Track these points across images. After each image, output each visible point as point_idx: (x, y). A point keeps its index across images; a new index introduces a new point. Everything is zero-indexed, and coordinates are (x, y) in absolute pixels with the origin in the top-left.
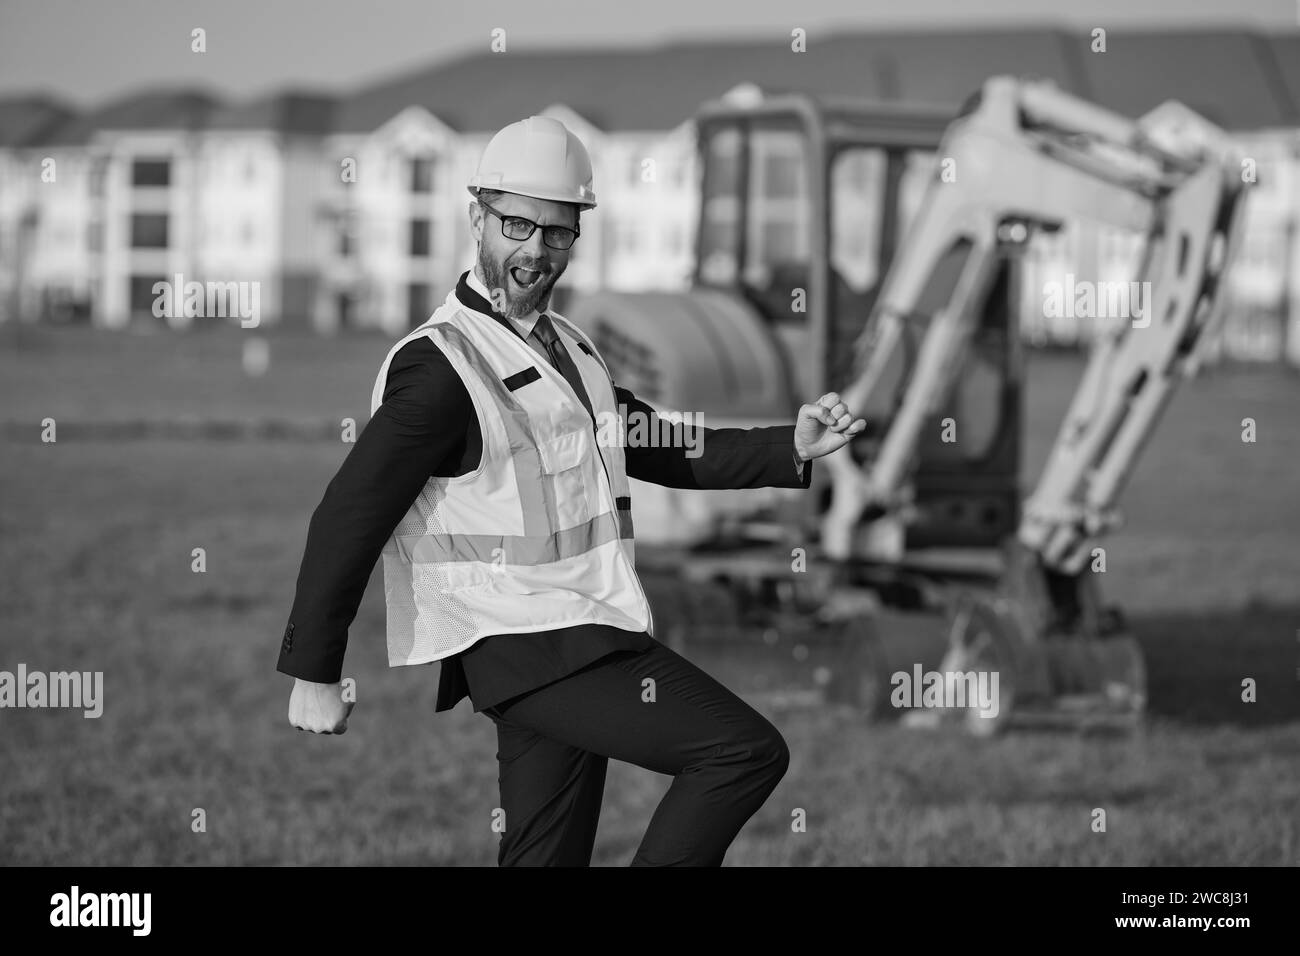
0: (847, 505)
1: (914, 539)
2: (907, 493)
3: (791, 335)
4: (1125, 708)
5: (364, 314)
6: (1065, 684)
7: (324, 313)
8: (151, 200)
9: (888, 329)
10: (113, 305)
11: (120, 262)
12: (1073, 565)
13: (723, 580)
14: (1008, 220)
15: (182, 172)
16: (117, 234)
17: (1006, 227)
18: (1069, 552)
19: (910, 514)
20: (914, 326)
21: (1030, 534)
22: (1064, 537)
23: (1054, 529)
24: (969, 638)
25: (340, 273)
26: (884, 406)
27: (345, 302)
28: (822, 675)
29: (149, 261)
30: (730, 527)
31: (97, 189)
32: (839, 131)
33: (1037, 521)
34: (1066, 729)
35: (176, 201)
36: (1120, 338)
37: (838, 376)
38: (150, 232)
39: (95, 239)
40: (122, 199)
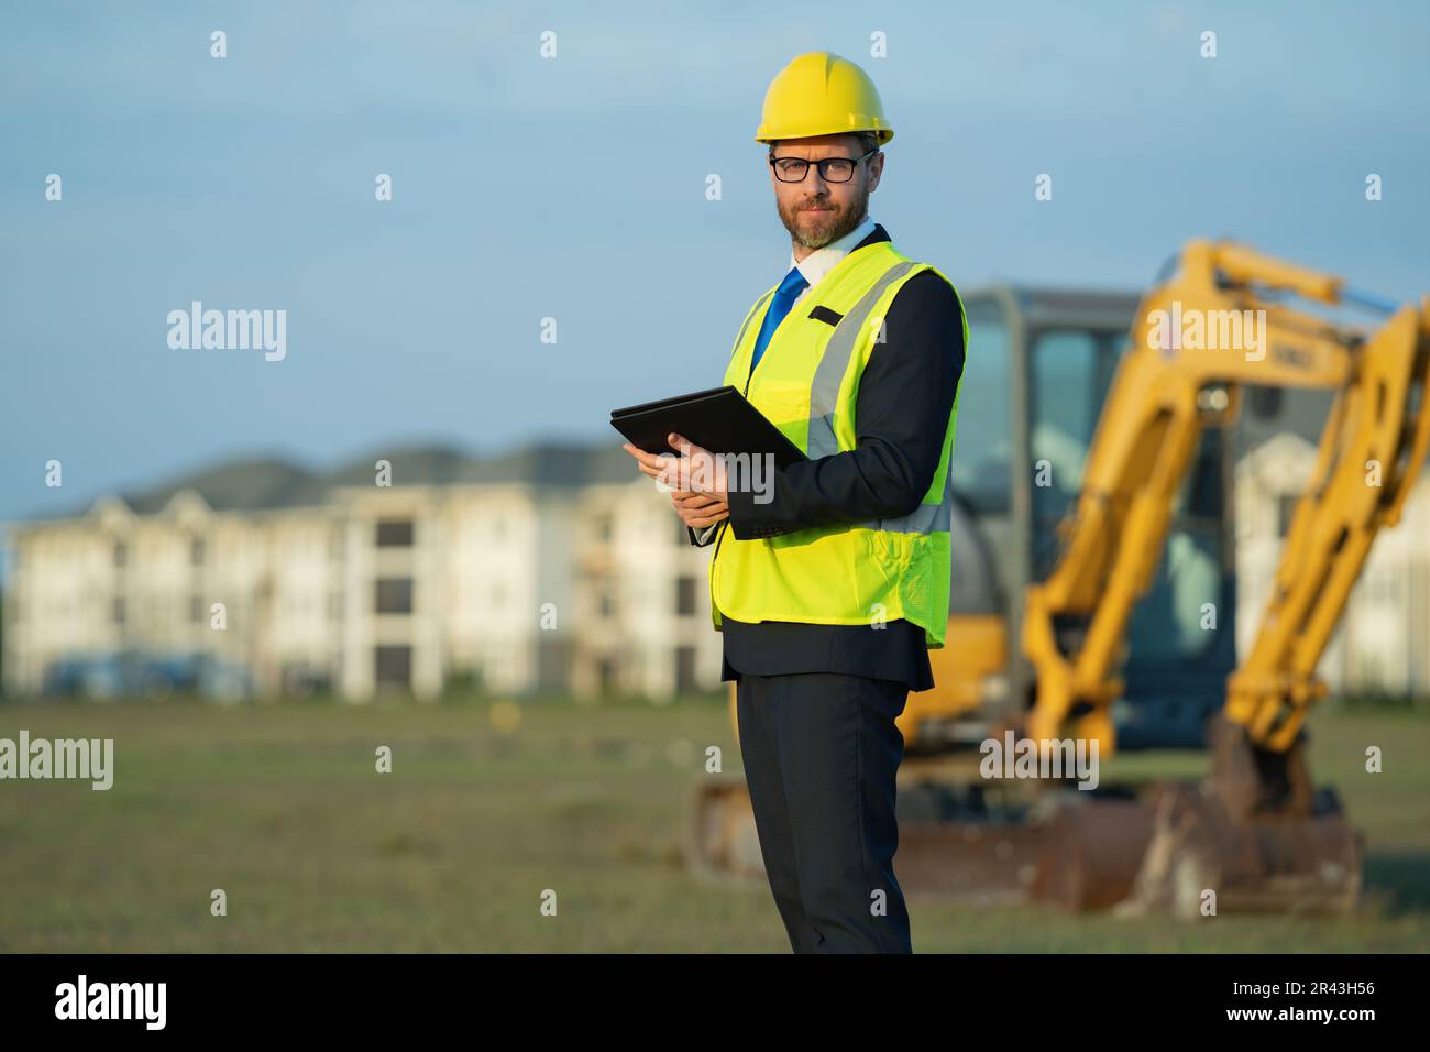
0: (1054, 700)
1: (1127, 742)
2: (1116, 686)
3: (994, 529)
4: (1339, 889)
5: (628, 680)
6: (1274, 864)
7: (583, 681)
8: (395, 562)
9: (1091, 510)
10: (357, 678)
11: (363, 632)
12: (1282, 740)
13: (928, 785)
14: (1209, 385)
15: (426, 532)
16: (359, 600)
17: (1207, 392)
18: (1276, 726)
19: (1122, 712)
20: (1118, 504)
21: (1238, 710)
22: (1271, 710)
23: (1260, 701)
24: (1175, 820)
25: (600, 637)
26: (1087, 594)
27: (607, 668)
28: (1028, 873)
29: (394, 630)
30: (932, 731)
31: (337, 551)
32: (1040, 314)
33: (1244, 695)
34: (1279, 911)
35: (419, 562)
36: (1320, 496)
37: (1042, 566)
38: (394, 597)
39: (335, 608)
40: (364, 562)
